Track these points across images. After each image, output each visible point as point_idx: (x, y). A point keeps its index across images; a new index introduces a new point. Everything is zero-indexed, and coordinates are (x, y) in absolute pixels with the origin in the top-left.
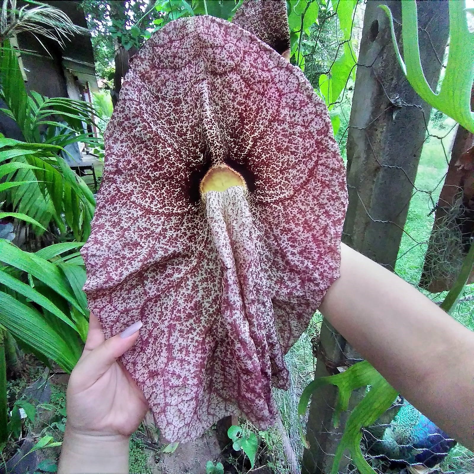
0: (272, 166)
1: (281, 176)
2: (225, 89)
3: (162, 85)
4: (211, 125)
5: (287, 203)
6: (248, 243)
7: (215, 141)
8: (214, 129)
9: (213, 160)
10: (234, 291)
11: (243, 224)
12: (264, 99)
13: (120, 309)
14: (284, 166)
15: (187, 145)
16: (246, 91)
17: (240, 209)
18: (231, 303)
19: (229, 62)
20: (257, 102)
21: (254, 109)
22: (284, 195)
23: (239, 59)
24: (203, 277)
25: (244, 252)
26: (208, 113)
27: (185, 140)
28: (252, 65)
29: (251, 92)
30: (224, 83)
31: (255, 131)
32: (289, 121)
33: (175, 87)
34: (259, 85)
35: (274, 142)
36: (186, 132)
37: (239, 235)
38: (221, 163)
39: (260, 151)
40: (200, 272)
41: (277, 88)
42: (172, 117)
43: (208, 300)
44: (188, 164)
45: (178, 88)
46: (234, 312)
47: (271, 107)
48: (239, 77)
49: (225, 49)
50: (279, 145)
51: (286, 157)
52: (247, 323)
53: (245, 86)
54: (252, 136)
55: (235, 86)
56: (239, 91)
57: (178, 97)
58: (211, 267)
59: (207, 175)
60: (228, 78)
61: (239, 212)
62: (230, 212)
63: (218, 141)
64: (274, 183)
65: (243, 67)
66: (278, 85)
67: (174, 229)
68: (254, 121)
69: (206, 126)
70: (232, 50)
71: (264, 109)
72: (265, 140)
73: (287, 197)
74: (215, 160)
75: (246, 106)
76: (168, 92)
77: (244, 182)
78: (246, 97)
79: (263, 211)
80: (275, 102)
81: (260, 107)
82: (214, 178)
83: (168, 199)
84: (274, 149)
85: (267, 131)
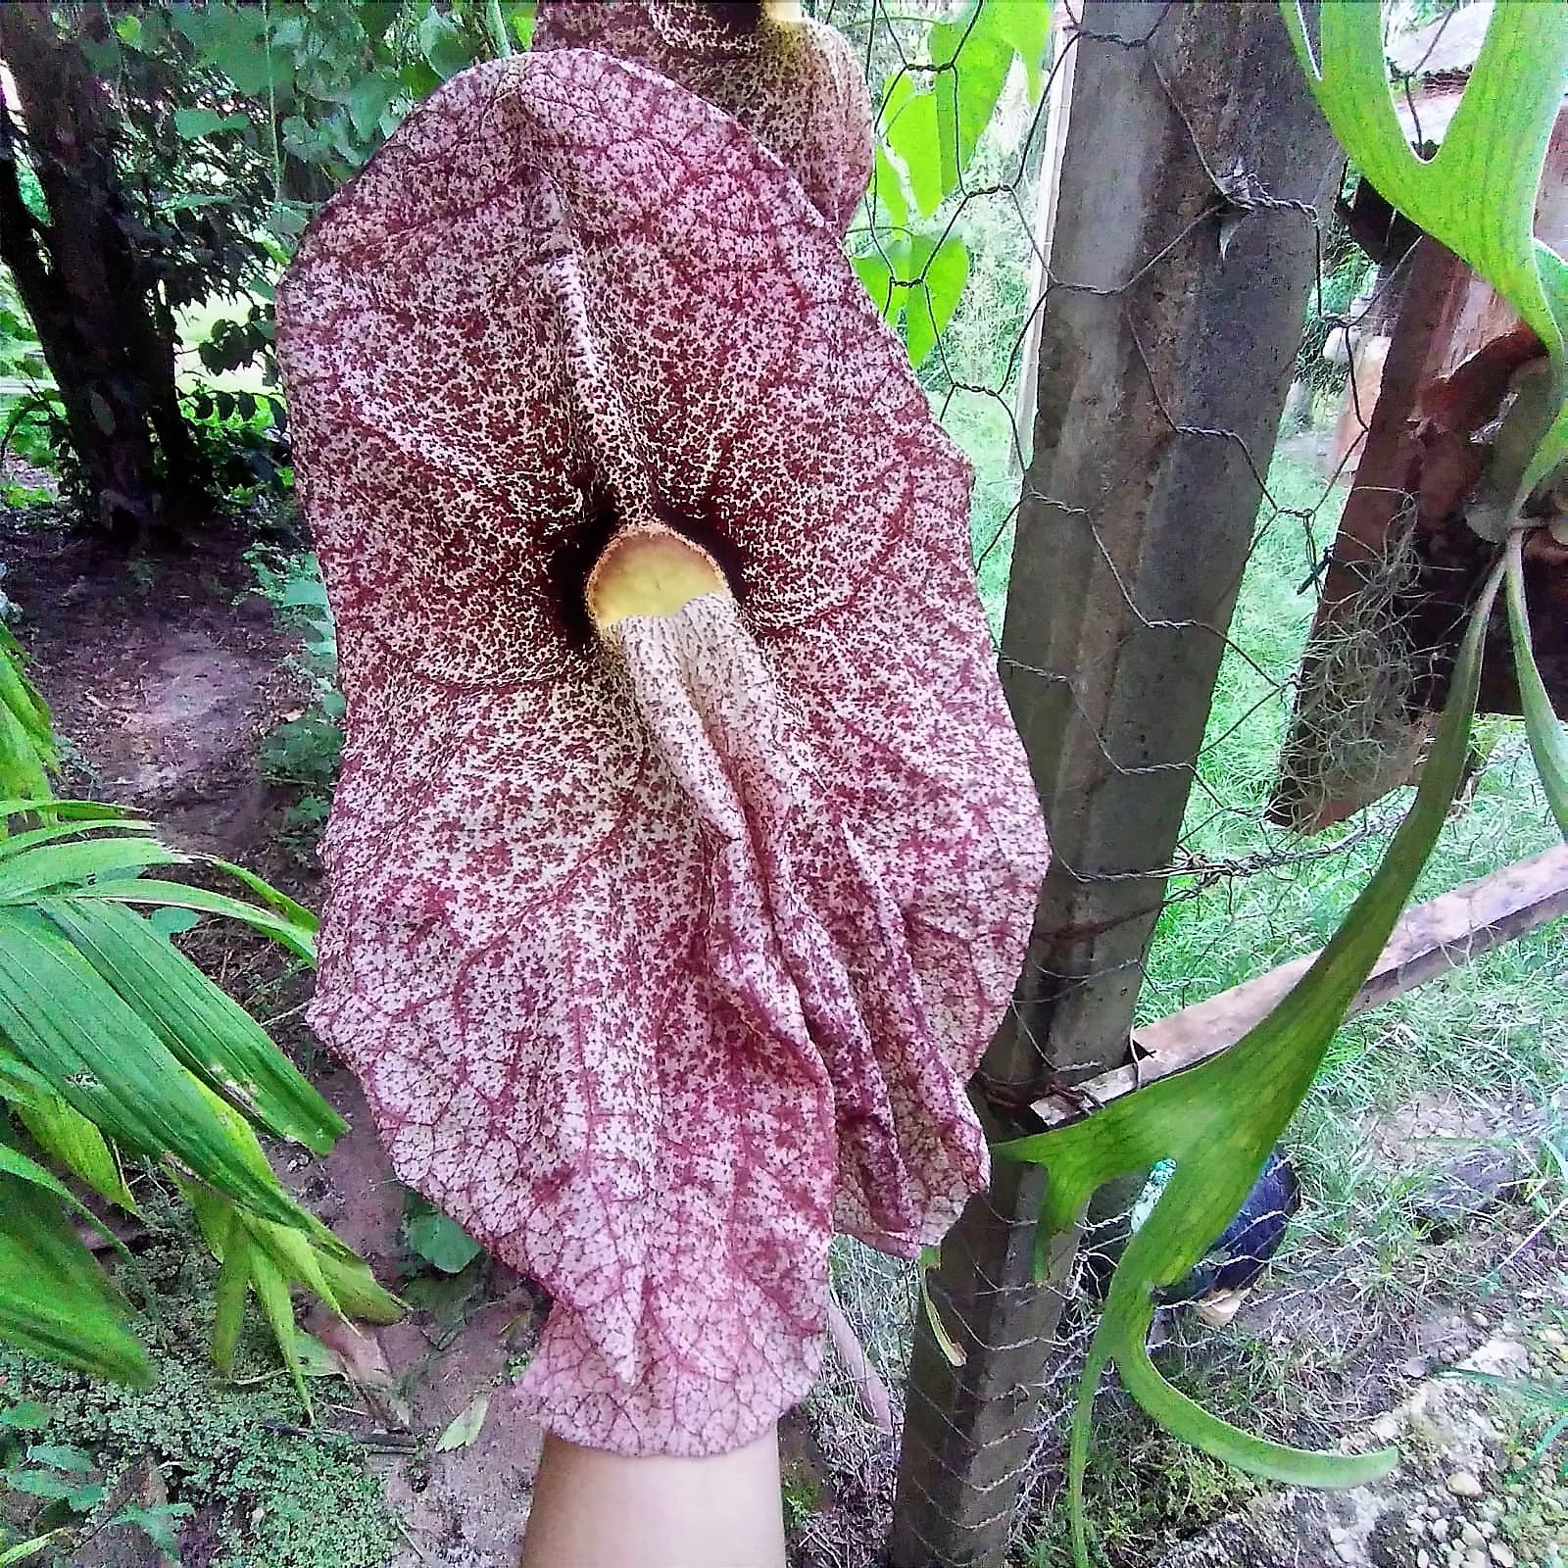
0: (781, 518)
1: (810, 546)
2: (614, 286)
3: (416, 271)
4: (603, 400)
5: (840, 620)
6: (774, 758)
7: (621, 451)
8: (615, 410)
9: (622, 511)
10: (748, 901)
11: (753, 706)
12: (741, 320)
13: (391, 1008)
14: (812, 518)
15: (528, 464)
16: (680, 295)
17: (735, 663)
18: (738, 933)
19: (621, 200)
20: (718, 331)
21: (709, 350)
22: (827, 600)
23: (655, 195)
24: (632, 866)
25: (769, 784)
26: (591, 359)
27: (517, 448)
28: (699, 215)
29: (695, 298)
30: (609, 267)
31: (721, 418)
32: (825, 385)
33: (459, 272)
34: (720, 280)
35: (781, 448)
36: (516, 420)
37: (746, 741)
38: (646, 519)
39: (745, 474)
40: (624, 852)
41: (794, 284)
42: (462, 379)
43: (651, 936)
44: (536, 529)
45: (467, 278)
46: (745, 958)
47: (766, 341)
48: (655, 252)
49: (609, 158)
50: (797, 456)
51: (813, 492)
52: (793, 990)
53: (677, 281)
54: (715, 433)
55: (640, 278)
56: (655, 294)
57: (471, 306)
58: (658, 836)
59: (603, 559)
60: (620, 253)
61: (735, 671)
62: (706, 675)
63: (629, 451)
64: (793, 571)
65: (666, 221)
66: (798, 277)
67: (520, 727)
68: (715, 384)
69: (587, 401)
70: (632, 164)
71: (743, 351)
72: (755, 441)
73: (836, 603)
74: (629, 511)
75: (681, 340)
76: (435, 288)
77: (720, 574)
78: (679, 313)
79: (783, 655)
80: (779, 328)
81: (728, 342)
82: (628, 568)
83: (511, 645)
84: (783, 470)
85: (756, 414)
